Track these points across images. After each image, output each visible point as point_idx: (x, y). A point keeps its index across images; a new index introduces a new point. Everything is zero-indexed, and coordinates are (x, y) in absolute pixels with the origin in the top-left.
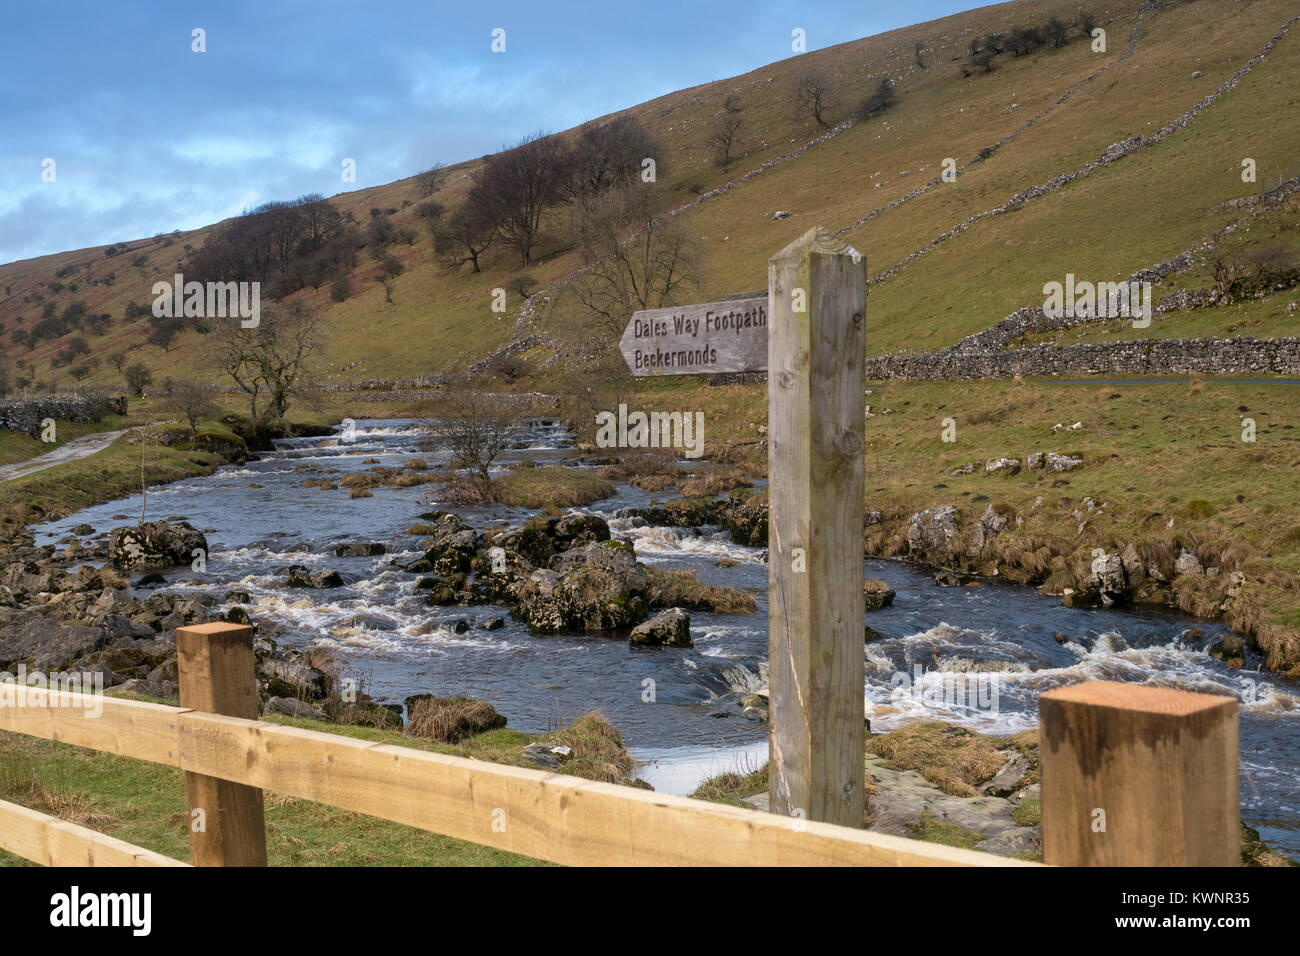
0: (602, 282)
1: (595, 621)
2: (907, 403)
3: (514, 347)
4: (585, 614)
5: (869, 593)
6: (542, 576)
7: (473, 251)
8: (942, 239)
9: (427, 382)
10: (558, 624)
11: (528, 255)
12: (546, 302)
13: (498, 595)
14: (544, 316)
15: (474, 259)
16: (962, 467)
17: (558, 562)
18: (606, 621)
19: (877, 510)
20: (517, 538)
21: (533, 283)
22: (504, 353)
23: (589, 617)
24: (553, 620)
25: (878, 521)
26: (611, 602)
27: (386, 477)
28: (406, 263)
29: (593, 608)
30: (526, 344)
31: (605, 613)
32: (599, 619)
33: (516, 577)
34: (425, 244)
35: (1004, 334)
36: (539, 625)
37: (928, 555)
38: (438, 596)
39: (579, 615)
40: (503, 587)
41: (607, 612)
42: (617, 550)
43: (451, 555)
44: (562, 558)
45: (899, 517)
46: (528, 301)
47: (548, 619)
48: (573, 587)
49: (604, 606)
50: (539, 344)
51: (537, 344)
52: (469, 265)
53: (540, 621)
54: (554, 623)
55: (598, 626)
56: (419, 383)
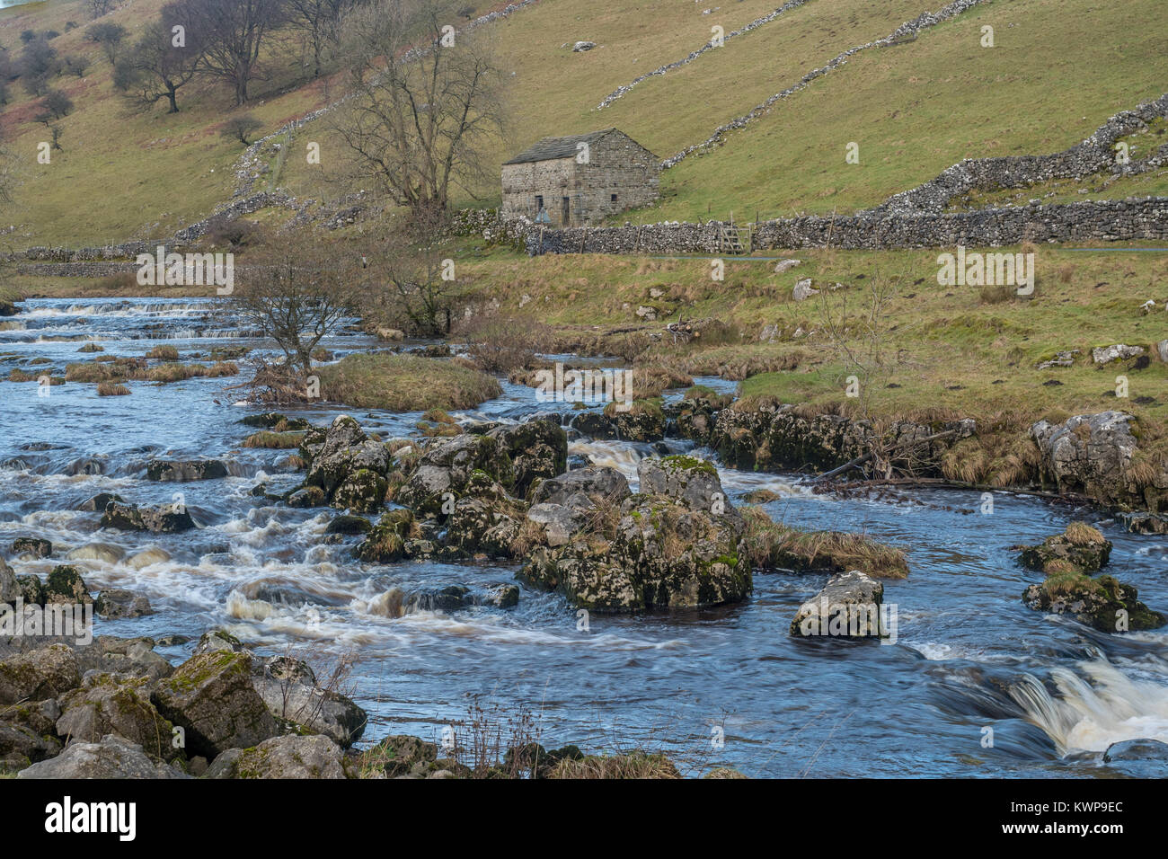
0: (371, 120)
1: (686, 593)
2: (861, 277)
3: (237, 207)
4: (669, 579)
5: (1076, 545)
6: (547, 514)
7: (170, 85)
8: (814, 76)
9: (120, 252)
10: (627, 596)
11: (244, 92)
12: (276, 150)
13: (474, 546)
14: (276, 168)
15: (171, 96)
16: (1055, 357)
17: (553, 492)
18: (705, 592)
19: (969, 416)
20: (471, 452)
21: (257, 125)
22: (224, 214)
23: (676, 585)
24: (618, 590)
25: (974, 434)
26: (715, 559)
27: (132, 369)
28: (75, 100)
29: (683, 571)
30: (254, 205)
31: (705, 580)
32: (694, 588)
33: (497, 516)
34: (101, 74)
35: (943, 192)
36: (592, 598)
37: (1089, 485)
38: (378, 546)
39: (659, 582)
40: (478, 533)
41: (708, 577)
42: (694, 472)
43: (365, 479)
44: (560, 486)
45: (1004, 428)
46: (250, 149)
47: (607, 589)
48: (646, 534)
49: (704, 566)
50: (272, 203)
51: (268, 204)
52: (164, 102)
53: (594, 591)
54: (619, 596)
55: (692, 602)
56: (108, 253)
